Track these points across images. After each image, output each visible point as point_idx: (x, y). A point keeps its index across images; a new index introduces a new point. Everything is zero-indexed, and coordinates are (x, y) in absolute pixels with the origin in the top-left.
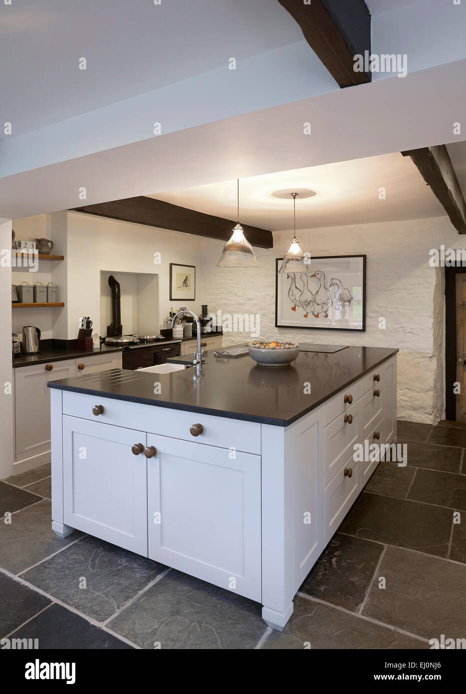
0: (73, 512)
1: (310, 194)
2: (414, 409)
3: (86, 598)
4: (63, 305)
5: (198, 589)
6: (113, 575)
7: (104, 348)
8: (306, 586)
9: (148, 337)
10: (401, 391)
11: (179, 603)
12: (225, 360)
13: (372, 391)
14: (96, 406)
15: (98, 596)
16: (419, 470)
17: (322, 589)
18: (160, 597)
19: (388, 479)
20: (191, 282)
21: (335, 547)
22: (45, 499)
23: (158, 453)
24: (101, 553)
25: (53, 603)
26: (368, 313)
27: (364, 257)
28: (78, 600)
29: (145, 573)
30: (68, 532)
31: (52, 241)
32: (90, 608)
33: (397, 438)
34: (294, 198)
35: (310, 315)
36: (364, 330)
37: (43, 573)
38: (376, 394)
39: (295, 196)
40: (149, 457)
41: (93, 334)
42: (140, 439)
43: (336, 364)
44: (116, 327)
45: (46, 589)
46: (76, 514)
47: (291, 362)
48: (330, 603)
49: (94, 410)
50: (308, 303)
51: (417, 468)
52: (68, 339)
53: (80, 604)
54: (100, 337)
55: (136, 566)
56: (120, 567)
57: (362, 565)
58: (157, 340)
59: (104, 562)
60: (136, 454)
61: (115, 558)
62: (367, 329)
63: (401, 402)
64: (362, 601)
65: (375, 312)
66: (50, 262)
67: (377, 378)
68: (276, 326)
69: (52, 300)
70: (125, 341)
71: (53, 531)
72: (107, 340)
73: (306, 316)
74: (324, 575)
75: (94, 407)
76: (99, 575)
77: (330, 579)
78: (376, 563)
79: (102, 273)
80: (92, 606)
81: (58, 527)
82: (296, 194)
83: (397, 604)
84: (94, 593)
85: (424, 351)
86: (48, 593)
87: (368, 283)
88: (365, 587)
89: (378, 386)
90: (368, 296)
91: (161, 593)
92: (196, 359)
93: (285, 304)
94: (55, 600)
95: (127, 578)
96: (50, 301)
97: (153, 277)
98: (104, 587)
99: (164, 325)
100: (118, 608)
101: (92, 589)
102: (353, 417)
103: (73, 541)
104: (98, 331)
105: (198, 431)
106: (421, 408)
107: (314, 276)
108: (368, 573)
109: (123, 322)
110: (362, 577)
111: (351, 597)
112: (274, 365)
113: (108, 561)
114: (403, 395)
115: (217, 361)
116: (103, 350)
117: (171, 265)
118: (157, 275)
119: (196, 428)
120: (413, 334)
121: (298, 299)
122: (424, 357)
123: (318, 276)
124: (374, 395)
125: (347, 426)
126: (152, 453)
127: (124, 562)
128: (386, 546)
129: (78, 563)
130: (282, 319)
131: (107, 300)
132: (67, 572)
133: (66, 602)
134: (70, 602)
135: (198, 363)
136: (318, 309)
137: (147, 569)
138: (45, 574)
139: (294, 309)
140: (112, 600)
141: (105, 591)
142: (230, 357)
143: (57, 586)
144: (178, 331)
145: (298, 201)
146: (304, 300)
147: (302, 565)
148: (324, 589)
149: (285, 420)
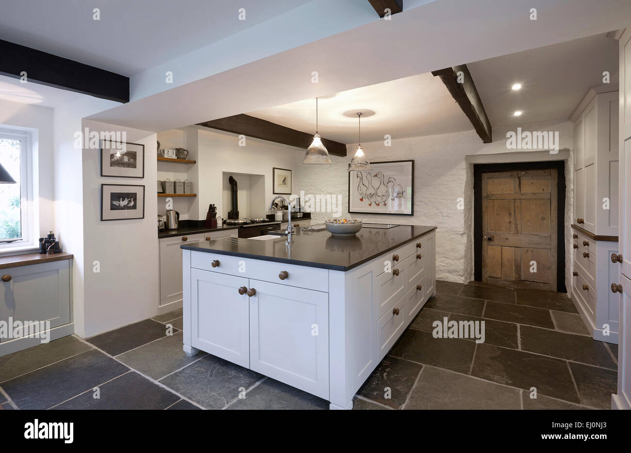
0: (198, 338)
1: (371, 113)
2: (450, 272)
3: (205, 397)
4: (195, 196)
5: (285, 392)
6: (225, 382)
7: (225, 226)
8: (363, 391)
9: (257, 220)
10: (439, 259)
11: (270, 401)
12: (310, 233)
13: (415, 255)
14: (214, 261)
15: (213, 395)
16: (452, 314)
17: (375, 393)
18: (258, 397)
19: (428, 320)
20: (288, 181)
21: (386, 366)
22: (180, 330)
23: (257, 293)
24: (218, 366)
25: (181, 399)
26: (416, 202)
27: (413, 161)
28: (199, 398)
29: (248, 380)
30: (195, 352)
31: (188, 150)
32: (207, 403)
33: (436, 292)
34: (359, 117)
35: (373, 204)
36: (412, 215)
37: (175, 379)
38: (419, 257)
39: (360, 115)
40: (250, 296)
41: (217, 216)
42: (244, 283)
43: (392, 239)
44: (235, 212)
45: (177, 390)
46: (199, 339)
47: (356, 233)
48: (380, 403)
49: (212, 264)
50: (372, 196)
51: (450, 313)
52: (200, 220)
53: (200, 400)
54: (223, 219)
55: (241, 376)
56: (230, 376)
57: (405, 378)
58: (264, 221)
59: (219, 373)
60: (242, 294)
61: (227, 370)
62: (415, 213)
63: (440, 267)
64: (404, 403)
65: (421, 201)
66: (187, 165)
67: (419, 246)
68: (349, 212)
69: (188, 192)
70: (240, 222)
71: (184, 352)
72: (228, 221)
73: (370, 205)
74: (376, 384)
75: (213, 262)
76: (215, 381)
77: (381, 387)
78: (416, 377)
79: (224, 173)
80: (209, 401)
81: (187, 349)
82: (361, 114)
83: (429, 405)
84: (211, 393)
85: (457, 230)
86: (178, 392)
87: (416, 180)
88: (407, 393)
89: (420, 251)
90: (415, 190)
91: (258, 394)
92: (287, 230)
93: (355, 196)
94: (183, 398)
95: (235, 384)
96: (186, 193)
97: (261, 177)
98: (218, 389)
99: (269, 211)
100: (227, 404)
101: (210, 391)
102: (400, 271)
103: (198, 358)
104: (221, 214)
105: (285, 276)
106: (455, 271)
107: (376, 176)
108: (409, 384)
109: (240, 209)
110: (404, 386)
111: (396, 400)
112: (343, 235)
113: (222, 372)
114: (442, 262)
115: (304, 234)
116: (224, 227)
117: (274, 169)
118: (264, 176)
119: (283, 274)
120: (449, 217)
121: (364, 193)
122: (456, 234)
123: (379, 176)
124: (417, 258)
125: (395, 278)
126: (253, 293)
127: (233, 373)
128: (424, 366)
129: (200, 373)
130: (353, 208)
131: (228, 194)
132: (193, 379)
133: (190, 399)
134: (193, 399)
135: (289, 233)
136: (379, 199)
137: (249, 378)
138: (177, 380)
139: (362, 200)
140: (223, 398)
141: (219, 392)
142: (313, 231)
143: (185, 388)
144: (279, 215)
145: (363, 119)
146: (368, 193)
147: (359, 375)
148: (377, 394)
149: (345, 267)
